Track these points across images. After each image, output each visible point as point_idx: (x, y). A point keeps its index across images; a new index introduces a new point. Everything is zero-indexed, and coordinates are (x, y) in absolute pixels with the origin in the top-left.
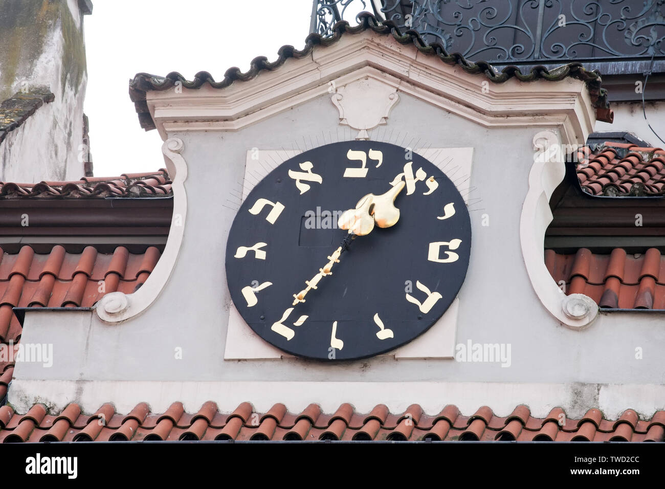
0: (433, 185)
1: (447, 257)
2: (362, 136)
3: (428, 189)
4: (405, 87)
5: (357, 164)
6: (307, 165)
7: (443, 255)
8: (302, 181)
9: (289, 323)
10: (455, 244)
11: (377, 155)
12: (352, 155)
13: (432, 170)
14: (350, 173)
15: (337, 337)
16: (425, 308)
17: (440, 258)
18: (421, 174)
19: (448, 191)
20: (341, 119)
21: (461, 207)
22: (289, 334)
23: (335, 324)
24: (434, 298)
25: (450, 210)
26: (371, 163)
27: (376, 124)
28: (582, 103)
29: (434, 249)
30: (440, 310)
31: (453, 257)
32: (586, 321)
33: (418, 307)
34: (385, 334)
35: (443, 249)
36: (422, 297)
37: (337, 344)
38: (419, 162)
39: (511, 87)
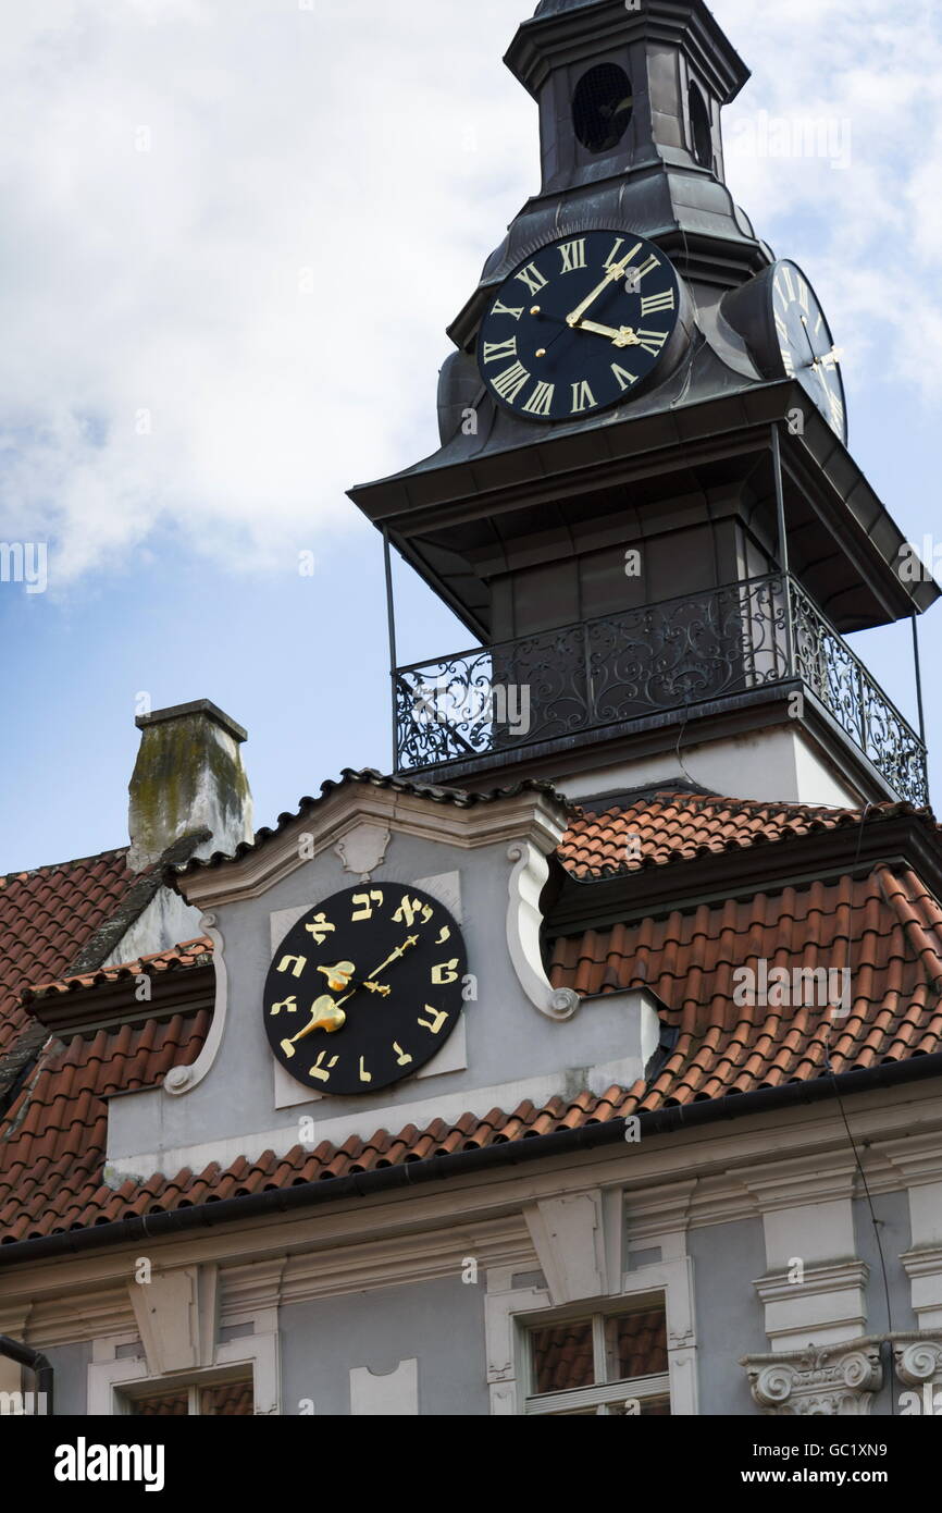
0: (428, 913)
1: (447, 977)
2: (365, 878)
3: (424, 918)
4: (395, 827)
5: (362, 907)
6: (320, 917)
7: (444, 977)
8: (318, 933)
9: (323, 1066)
10: (453, 963)
11: (377, 895)
12: (357, 899)
13: (426, 899)
14: (357, 916)
15: (365, 1071)
16: (435, 1028)
17: (442, 979)
18: (417, 905)
19: (442, 915)
20: (345, 867)
21: (455, 929)
22: (324, 1076)
23: (362, 1059)
24: (441, 1017)
25: (445, 933)
26: (374, 903)
27: (375, 865)
28: (542, 812)
29: (436, 972)
30: (449, 1027)
31: (453, 976)
32: (570, 1013)
33: (428, 1028)
34: (405, 1059)
35: (444, 970)
36: (431, 1019)
37: (365, 1077)
38: (415, 894)
39: (478, 812)
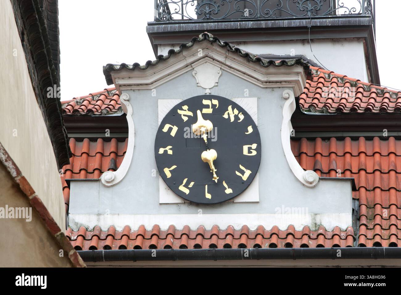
0: (242, 117)
1: (251, 152)
2: (208, 92)
3: (240, 119)
4: (224, 67)
5: (207, 107)
6: (185, 107)
8: (184, 115)
9: (186, 186)
10: (254, 146)
11: (216, 102)
12: (205, 102)
13: (241, 110)
14: (205, 111)
15: (208, 193)
16: (245, 177)
17: (249, 153)
18: (236, 112)
19: (248, 120)
20: (198, 83)
21: (255, 127)
22: (187, 191)
23: (206, 186)
24: (248, 173)
25: (250, 129)
26: (214, 106)
27: (213, 86)
28: (302, 77)
29: (245, 148)
30: (252, 178)
31: (254, 153)
32: (314, 184)
33: (241, 177)
34: (229, 191)
35: (250, 149)
36: (243, 172)
37: (208, 196)
38: (235, 106)
39: (272, 70)
